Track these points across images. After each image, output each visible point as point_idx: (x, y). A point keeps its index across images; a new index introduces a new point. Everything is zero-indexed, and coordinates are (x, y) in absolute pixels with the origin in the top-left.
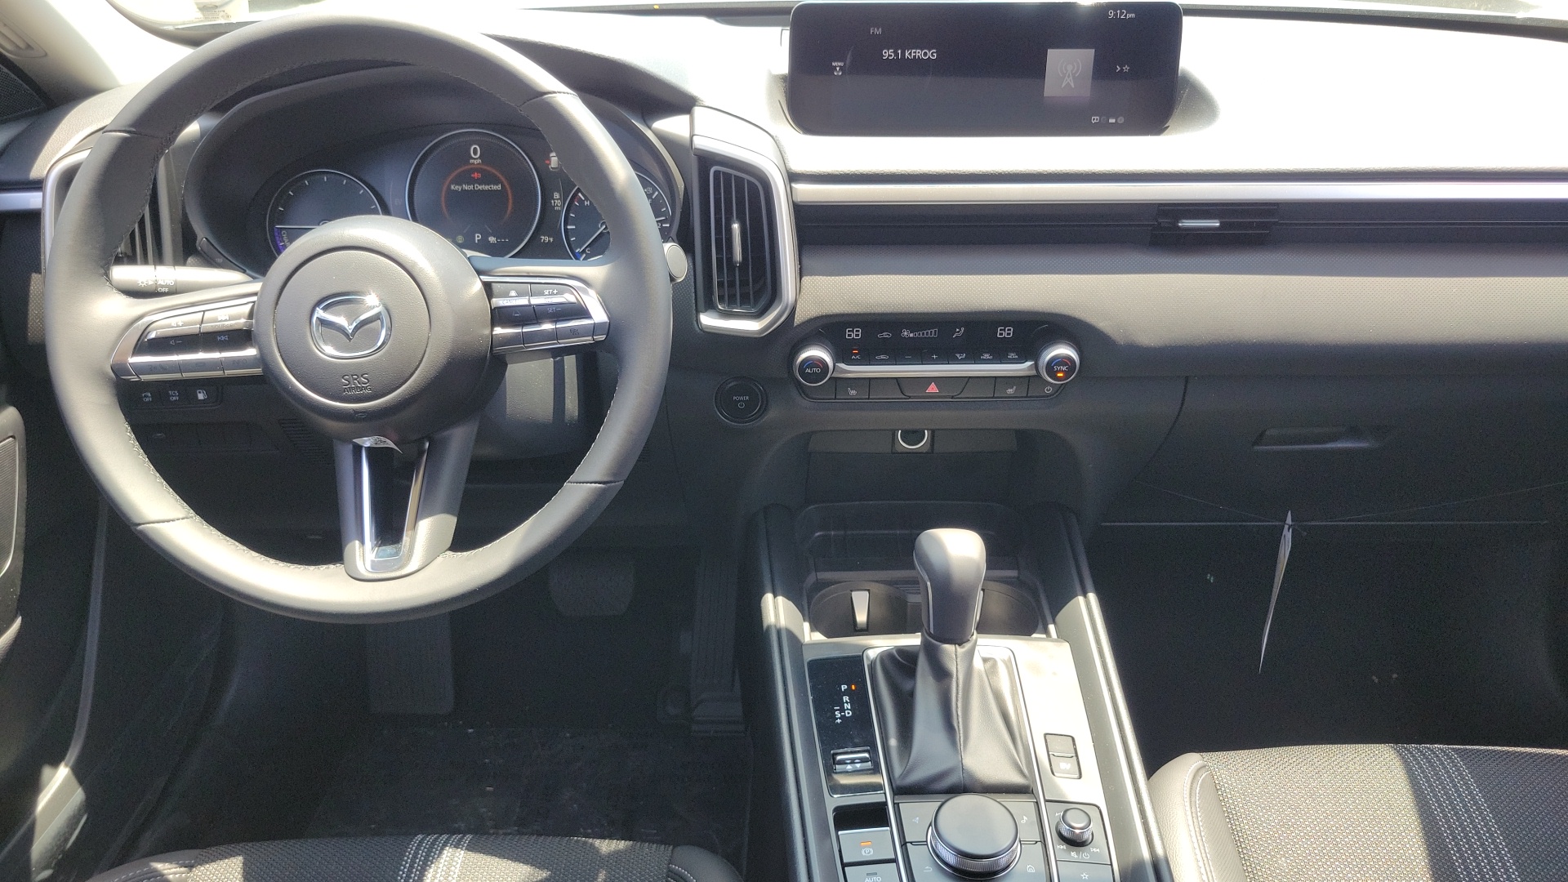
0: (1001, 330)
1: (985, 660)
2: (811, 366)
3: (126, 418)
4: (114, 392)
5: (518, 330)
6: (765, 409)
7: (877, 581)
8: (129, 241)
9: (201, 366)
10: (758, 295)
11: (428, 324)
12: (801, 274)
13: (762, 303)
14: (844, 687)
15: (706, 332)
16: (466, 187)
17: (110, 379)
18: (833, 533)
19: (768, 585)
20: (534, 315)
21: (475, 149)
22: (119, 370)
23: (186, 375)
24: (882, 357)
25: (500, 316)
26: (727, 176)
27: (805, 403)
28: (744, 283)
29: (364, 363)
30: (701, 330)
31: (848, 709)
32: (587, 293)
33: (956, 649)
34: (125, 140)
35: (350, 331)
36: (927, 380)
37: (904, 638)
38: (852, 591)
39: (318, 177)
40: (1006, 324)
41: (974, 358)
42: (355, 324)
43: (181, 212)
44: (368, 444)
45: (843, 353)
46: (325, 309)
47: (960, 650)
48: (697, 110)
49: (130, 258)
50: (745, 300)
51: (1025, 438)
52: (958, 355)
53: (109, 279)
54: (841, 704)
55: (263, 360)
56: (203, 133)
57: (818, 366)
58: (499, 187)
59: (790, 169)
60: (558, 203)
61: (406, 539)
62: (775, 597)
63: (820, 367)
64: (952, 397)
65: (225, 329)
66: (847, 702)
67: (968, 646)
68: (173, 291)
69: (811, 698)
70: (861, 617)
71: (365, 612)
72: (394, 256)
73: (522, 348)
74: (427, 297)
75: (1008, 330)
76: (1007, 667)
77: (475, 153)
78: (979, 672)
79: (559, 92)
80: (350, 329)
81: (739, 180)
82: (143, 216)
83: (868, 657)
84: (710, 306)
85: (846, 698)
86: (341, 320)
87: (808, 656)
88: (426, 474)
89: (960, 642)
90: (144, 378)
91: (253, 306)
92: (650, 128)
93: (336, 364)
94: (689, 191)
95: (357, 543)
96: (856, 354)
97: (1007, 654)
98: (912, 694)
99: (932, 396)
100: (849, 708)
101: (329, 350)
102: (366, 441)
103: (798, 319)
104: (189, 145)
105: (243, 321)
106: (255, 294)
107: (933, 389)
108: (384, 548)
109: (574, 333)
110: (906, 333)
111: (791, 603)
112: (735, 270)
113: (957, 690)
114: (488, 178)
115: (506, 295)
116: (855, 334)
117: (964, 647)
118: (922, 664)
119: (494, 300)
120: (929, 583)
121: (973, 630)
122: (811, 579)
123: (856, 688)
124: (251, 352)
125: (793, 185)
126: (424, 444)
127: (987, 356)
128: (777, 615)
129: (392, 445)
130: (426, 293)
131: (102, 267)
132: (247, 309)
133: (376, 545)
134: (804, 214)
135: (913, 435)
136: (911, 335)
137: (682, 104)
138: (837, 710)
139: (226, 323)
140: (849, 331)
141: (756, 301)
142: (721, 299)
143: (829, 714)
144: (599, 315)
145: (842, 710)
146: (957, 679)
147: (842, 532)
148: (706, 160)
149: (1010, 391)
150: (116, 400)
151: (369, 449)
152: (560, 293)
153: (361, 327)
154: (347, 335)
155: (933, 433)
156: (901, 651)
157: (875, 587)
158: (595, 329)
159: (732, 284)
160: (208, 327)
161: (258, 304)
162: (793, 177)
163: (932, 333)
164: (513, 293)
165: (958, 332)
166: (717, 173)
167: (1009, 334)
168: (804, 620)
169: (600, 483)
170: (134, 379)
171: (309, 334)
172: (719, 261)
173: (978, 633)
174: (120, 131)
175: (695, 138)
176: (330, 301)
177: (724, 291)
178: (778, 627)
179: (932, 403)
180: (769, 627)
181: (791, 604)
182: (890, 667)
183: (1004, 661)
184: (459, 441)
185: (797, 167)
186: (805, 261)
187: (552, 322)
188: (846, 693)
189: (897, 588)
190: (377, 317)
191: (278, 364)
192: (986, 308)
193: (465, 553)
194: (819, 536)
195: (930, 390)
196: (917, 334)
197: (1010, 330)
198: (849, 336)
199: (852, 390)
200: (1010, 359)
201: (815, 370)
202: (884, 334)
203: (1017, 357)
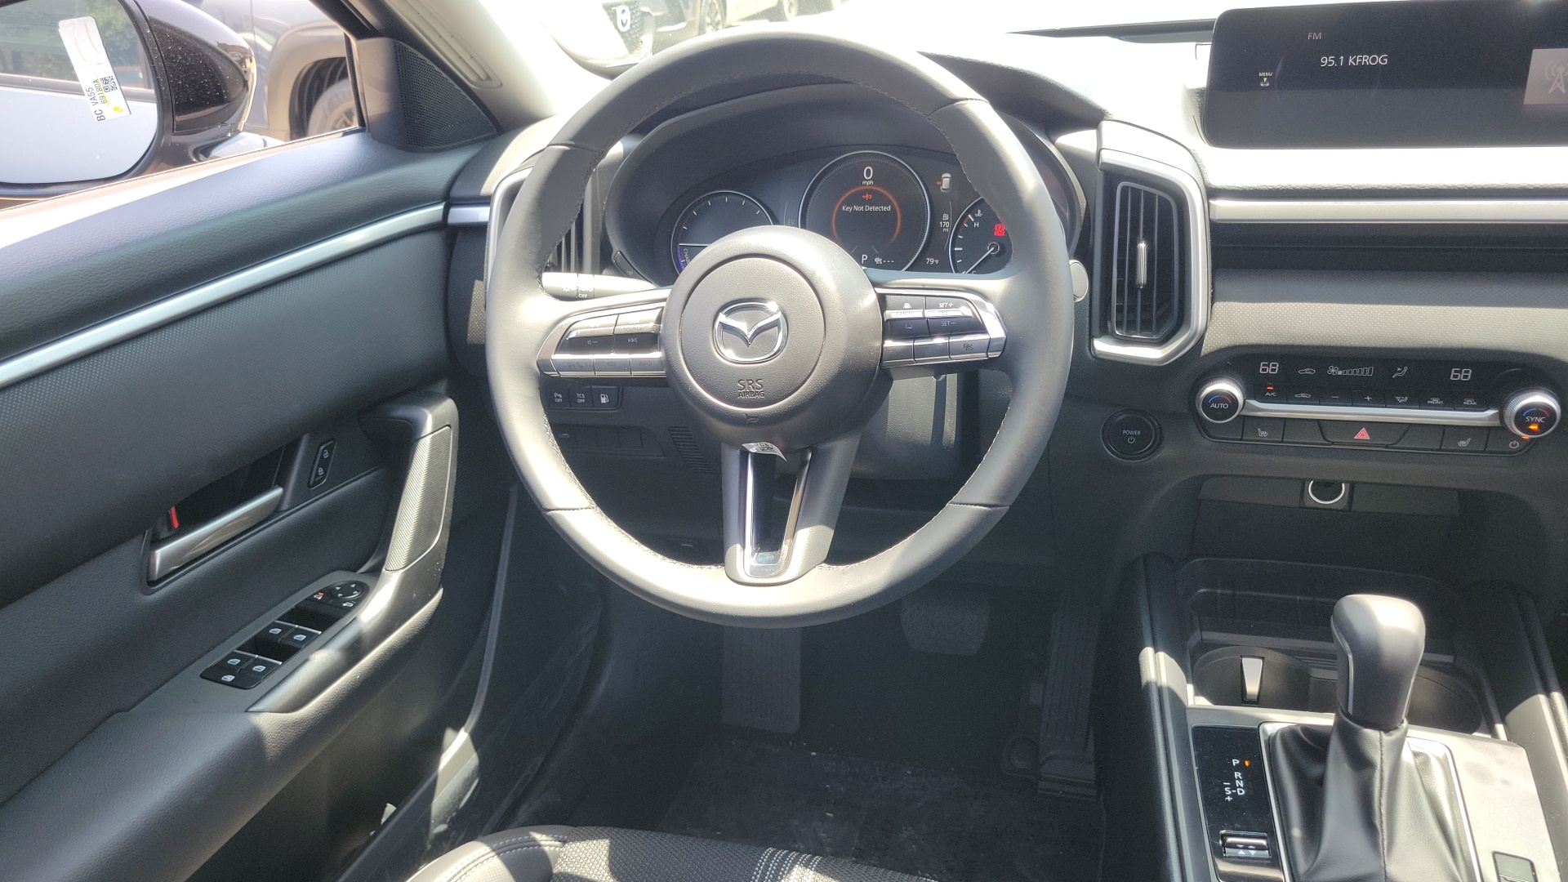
0: (1456, 371)
1: (1416, 754)
2: (1217, 401)
3: (545, 411)
4: (537, 386)
5: (909, 344)
6: (1158, 446)
7: (1273, 649)
8: (556, 253)
9: (612, 365)
10: (1161, 320)
11: (823, 332)
12: (1213, 299)
13: (1166, 329)
14: (1235, 762)
15: (1100, 359)
16: (856, 208)
17: (536, 374)
18: (1219, 591)
19: (1148, 640)
20: (928, 328)
21: (868, 170)
22: (544, 366)
23: (599, 374)
24: (1303, 395)
25: (892, 329)
26: (1136, 192)
27: (1207, 442)
28: (1146, 308)
29: (759, 367)
30: (1096, 357)
31: (1240, 787)
32: (984, 308)
33: (1381, 736)
34: (565, 153)
35: (749, 337)
36: (1357, 425)
37: (1310, 716)
38: (1242, 657)
39: (720, 198)
40: (1462, 364)
41: (1420, 401)
42: (753, 331)
43: (601, 229)
44: (753, 450)
45: (1255, 389)
46: (728, 314)
47: (1387, 738)
48: (1105, 124)
49: (556, 268)
50: (1146, 326)
51: (1471, 502)
52: (1398, 398)
53: (541, 283)
54: (1232, 780)
55: (667, 363)
56: (625, 154)
57: (1224, 401)
58: (889, 208)
59: (1209, 184)
60: (947, 224)
61: (785, 547)
62: (1156, 651)
63: (1228, 403)
64: (1387, 447)
65: (635, 331)
66: (1238, 779)
67: (1396, 735)
68: (592, 296)
69: (1195, 768)
70: (1252, 687)
71: (741, 615)
72: (795, 264)
73: (912, 362)
74: (824, 305)
75: (1466, 372)
76: (1443, 766)
77: (868, 174)
78: (1409, 767)
79: (971, 99)
80: (749, 335)
81: (1150, 197)
82: (570, 231)
83: (1264, 732)
84: (1104, 332)
85: (1237, 775)
86: (742, 326)
87: (1193, 722)
88: (808, 483)
89: (1386, 727)
90: (564, 374)
91: (662, 310)
92: (1053, 143)
93: (733, 368)
94: (1091, 208)
95: (738, 546)
96: (1270, 391)
97: (1442, 752)
98: (1321, 781)
99: (1362, 443)
100: (1242, 785)
101: (730, 354)
102: (752, 447)
103: (1206, 348)
104: (613, 165)
105: (651, 325)
106: (664, 300)
107: (1363, 435)
108: (763, 553)
109: (968, 348)
110: (1333, 371)
111: (1173, 660)
112: (1136, 294)
113: (1381, 783)
114: (878, 199)
115: (900, 307)
116: (1271, 368)
117: (1391, 735)
118: (1335, 747)
119: (887, 312)
120: (1350, 656)
121: (1403, 717)
122: (1194, 639)
123: (1250, 766)
124: (656, 355)
125: (1211, 202)
126: (806, 456)
127: (1435, 401)
128: (1158, 672)
129: (777, 452)
130: (824, 301)
131: (536, 270)
132: (655, 314)
133: (756, 551)
134: (1220, 232)
135: (1327, 488)
136: (1340, 373)
137: (1088, 117)
138: (1227, 786)
139: (636, 326)
140: (1264, 365)
141: (1159, 327)
142: (1119, 324)
143: (1217, 789)
144: (995, 330)
145: (1233, 787)
146: (1382, 770)
147: (1230, 592)
148: (1114, 175)
149: (1463, 444)
150: (538, 394)
151: (756, 456)
152: (956, 306)
153: (758, 334)
154: (746, 341)
155: (1352, 486)
156: (1308, 730)
157: (1272, 656)
158: (989, 345)
159: (1132, 309)
160: (620, 329)
161: (667, 310)
162: (1212, 193)
163: (1366, 372)
164: (907, 306)
165: (1400, 371)
166: (1125, 190)
167: (1466, 376)
168: (1188, 682)
169: (985, 505)
170: (555, 374)
171: (711, 338)
172: (1120, 284)
173: (1410, 723)
174: (561, 145)
175: (1103, 152)
176: (731, 307)
177: (1123, 317)
178: (1159, 685)
179: (1361, 452)
180: (1148, 684)
181: (1173, 662)
182: (1293, 747)
183: (1438, 759)
184: (840, 454)
185: (1217, 181)
186: (1220, 286)
187: (945, 336)
188: (1239, 768)
189: (1300, 660)
190: (775, 324)
191: (681, 365)
192: (1440, 345)
193: (840, 567)
194: (1204, 593)
195: (1358, 436)
196: (1348, 371)
197: (1468, 372)
198: (1264, 370)
199: (1262, 430)
200: (1467, 406)
201: (1222, 405)
202: (1306, 370)
203: (1475, 403)
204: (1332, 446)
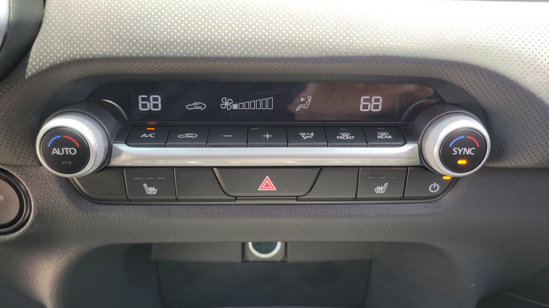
0: (365, 100)
24: (188, 135)
36: (260, 172)
41: (328, 138)
52: (303, 135)
64: (297, 199)
75: (376, 100)
116: (151, 104)
136: (235, 107)
140: (143, 99)
149: (380, 190)
155: (286, 245)
163: (264, 103)
165: (304, 103)
167: (376, 107)
179: (268, 207)
196: (244, 104)
198: (144, 106)
199: (149, 186)
200: (381, 140)
201: (68, 150)
202: (195, 104)
203: (390, 137)
204: (238, 202)
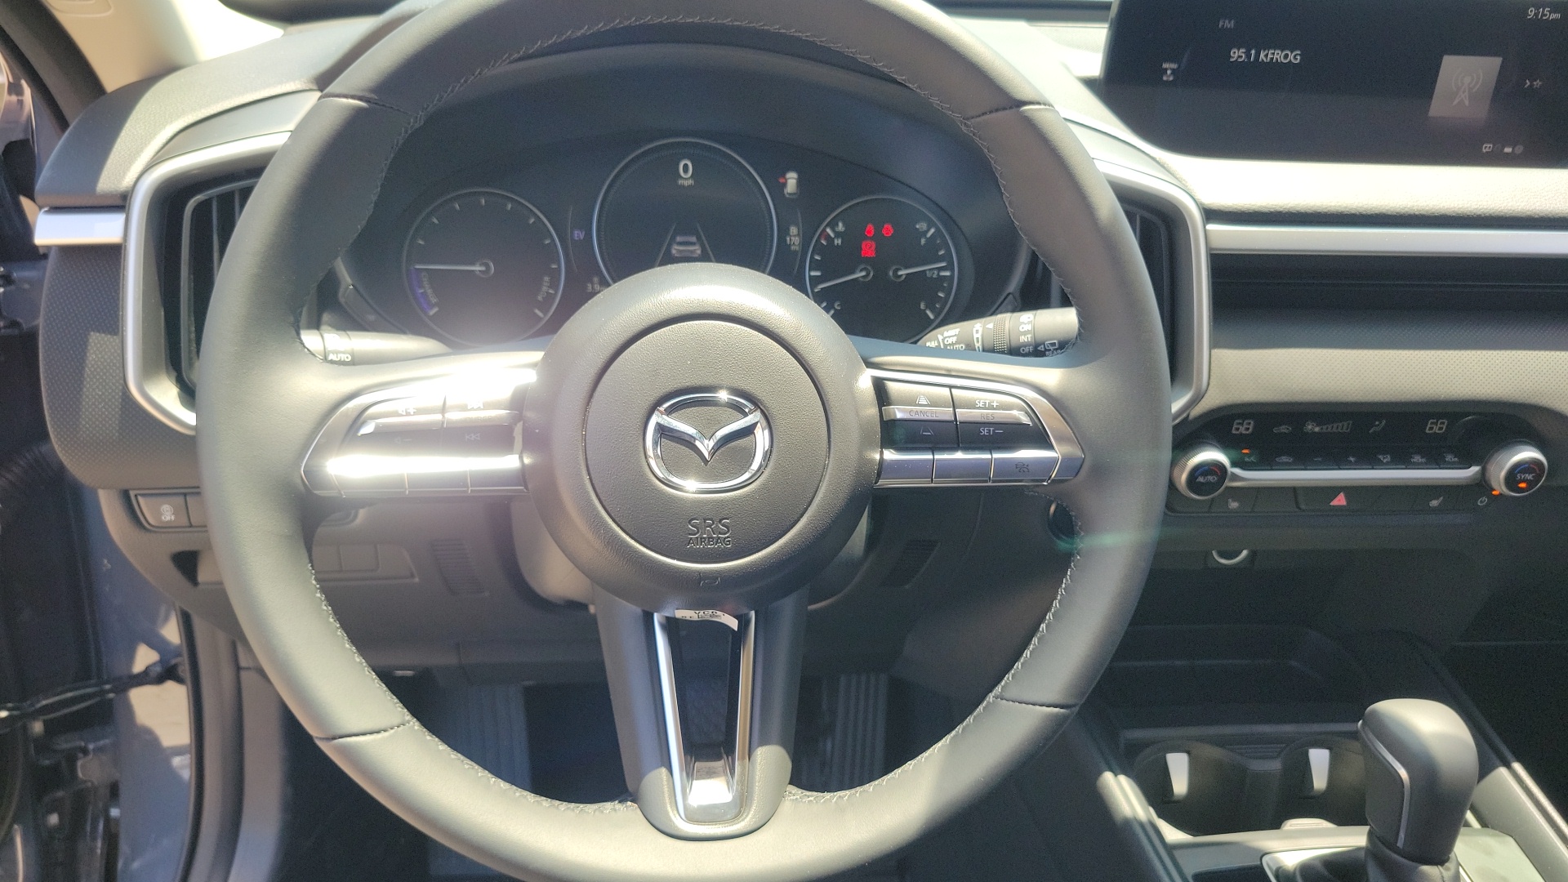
0: (1431, 423)
2: (1203, 474)
7: (1200, 741)
11: (825, 445)
21: (686, 165)
23: (413, 492)
24: (1284, 459)
29: (725, 499)
33: (1440, 872)
34: (359, 112)
35: (707, 451)
36: (1332, 490)
38: (1165, 752)
40: (1436, 416)
41: (1402, 461)
42: (714, 440)
46: (670, 411)
47: (1446, 874)
52: (1381, 457)
57: (1214, 473)
60: (796, 240)
63: (1217, 474)
64: (1366, 512)
67: (1452, 867)
73: (926, 483)
75: (1440, 424)
77: (686, 171)
80: (707, 447)
83: (1270, 863)
87: (1190, 868)
96: (1250, 455)
99: (1340, 508)
103: (1196, 410)
105: (501, 411)
107: (1340, 500)
109: (1021, 469)
110: (1310, 427)
116: (1244, 428)
117: (1448, 869)
127: (1417, 458)
136: (1317, 429)
140: (1237, 424)
149: (1434, 503)
150: (300, 528)
154: (701, 455)
163: (1343, 427)
165: (1378, 426)
167: (1440, 429)
170: (331, 494)
174: (353, 97)
179: (1337, 519)
195: (1335, 503)
196: (1325, 427)
197: (1443, 423)
198: (1238, 430)
199: (1234, 501)
200: (1448, 463)
201: (1211, 477)
202: (1281, 427)
203: (1457, 460)
